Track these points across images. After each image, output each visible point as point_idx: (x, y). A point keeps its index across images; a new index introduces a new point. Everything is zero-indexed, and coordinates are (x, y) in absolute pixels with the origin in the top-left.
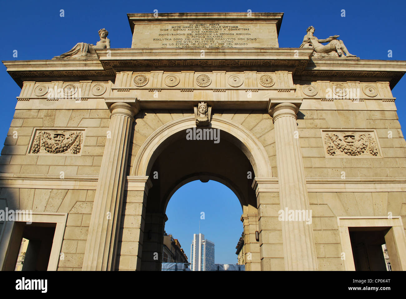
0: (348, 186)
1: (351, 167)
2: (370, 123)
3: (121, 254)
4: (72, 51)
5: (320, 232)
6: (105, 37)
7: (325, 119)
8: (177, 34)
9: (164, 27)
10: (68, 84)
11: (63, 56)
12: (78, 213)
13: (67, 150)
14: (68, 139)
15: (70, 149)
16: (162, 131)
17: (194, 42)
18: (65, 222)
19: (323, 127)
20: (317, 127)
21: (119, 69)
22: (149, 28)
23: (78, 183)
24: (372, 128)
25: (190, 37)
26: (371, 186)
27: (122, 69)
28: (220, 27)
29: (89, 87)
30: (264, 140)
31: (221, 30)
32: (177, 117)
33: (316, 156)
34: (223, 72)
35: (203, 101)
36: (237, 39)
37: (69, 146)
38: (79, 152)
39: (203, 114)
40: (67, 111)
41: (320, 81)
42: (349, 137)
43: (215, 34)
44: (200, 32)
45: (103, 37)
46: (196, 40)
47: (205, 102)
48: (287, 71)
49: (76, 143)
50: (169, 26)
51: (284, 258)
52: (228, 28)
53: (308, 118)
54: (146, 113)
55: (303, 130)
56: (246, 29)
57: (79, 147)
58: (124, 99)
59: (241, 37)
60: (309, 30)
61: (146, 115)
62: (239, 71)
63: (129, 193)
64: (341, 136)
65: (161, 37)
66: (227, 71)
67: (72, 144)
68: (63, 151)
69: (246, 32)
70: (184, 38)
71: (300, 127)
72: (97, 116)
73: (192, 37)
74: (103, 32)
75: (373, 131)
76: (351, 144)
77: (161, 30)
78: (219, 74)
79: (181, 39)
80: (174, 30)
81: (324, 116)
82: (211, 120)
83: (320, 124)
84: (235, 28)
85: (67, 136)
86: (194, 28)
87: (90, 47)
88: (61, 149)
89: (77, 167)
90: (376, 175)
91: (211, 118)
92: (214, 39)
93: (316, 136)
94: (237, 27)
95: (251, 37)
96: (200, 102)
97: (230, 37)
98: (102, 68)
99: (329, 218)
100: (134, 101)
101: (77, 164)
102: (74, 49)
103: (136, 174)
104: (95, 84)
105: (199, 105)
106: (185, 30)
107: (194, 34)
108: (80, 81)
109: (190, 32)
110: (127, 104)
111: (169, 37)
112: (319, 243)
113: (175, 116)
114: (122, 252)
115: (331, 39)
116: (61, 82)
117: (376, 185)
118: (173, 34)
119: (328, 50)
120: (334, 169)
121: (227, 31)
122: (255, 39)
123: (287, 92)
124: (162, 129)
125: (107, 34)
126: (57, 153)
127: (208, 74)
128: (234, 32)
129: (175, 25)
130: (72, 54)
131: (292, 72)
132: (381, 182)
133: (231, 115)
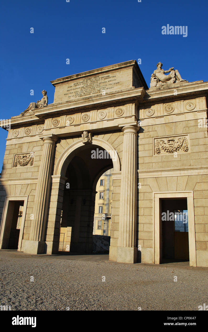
0: (163, 173)
1: (168, 161)
2: (186, 130)
3: (49, 214)
4: (28, 108)
5: (142, 201)
6: (45, 95)
7: (156, 131)
8: (76, 88)
9: (70, 85)
10: (27, 128)
11: (25, 112)
12: (32, 195)
13: (28, 164)
14: (28, 158)
15: (29, 163)
16: (68, 149)
17: (84, 92)
18: (27, 199)
19: (154, 136)
20: (150, 137)
21: (45, 118)
22: (62, 87)
23: (32, 181)
24: (186, 133)
25: (83, 89)
26: (178, 172)
27: (47, 117)
28: (99, 78)
29: (36, 129)
30: (119, 149)
31: (100, 80)
32: (76, 140)
33: (147, 156)
34: (96, 110)
35: (85, 131)
36: (108, 85)
37: (28, 162)
38: (33, 164)
39: (86, 138)
40: (27, 143)
41: (157, 105)
42: (171, 141)
43: (96, 84)
44: (89, 85)
45: (44, 95)
46: (86, 91)
47: (86, 131)
48: (131, 103)
49: (31, 160)
50: (72, 84)
51: (119, 215)
52: (104, 78)
53: (146, 131)
54: (61, 140)
55: (142, 140)
56: (114, 77)
57: (32, 162)
58: (47, 135)
59: (111, 83)
60: (158, 66)
61: (61, 141)
62: (105, 109)
63: (53, 184)
64: (166, 140)
65: (68, 93)
66: (98, 110)
67: (30, 161)
68: (26, 165)
69: (114, 78)
70: (79, 90)
71: (141, 138)
72: (40, 145)
73: (84, 88)
74: (44, 92)
75: (188, 135)
76: (171, 145)
77: (68, 87)
78: (94, 112)
79: (78, 91)
80: (75, 86)
81: (156, 129)
82: (92, 140)
83: (153, 134)
84: (108, 77)
85: (28, 157)
86: (85, 82)
87: (36, 104)
88: (25, 164)
89: (32, 173)
90: (183, 165)
91: (92, 139)
92: (96, 87)
93: (149, 143)
94: (109, 76)
95: (116, 82)
96: (84, 131)
97: (105, 84)
98: (38, 119)
99: (149, 193)
100: (51, 136)
101: (32, 171)
102: (29, 107)
103: (56, 174)
104: (39, 126)
105: (84, 132)
106: (80, 85)
107: (85, 86)
108: (32, 126)
109: (83, 86)
110: (49, 138)
111: (72, 91)
112: (141, 207)
113: (75, 139)
114: (50, 213)
115: (170, 70)
116: (24, 128)
117: (181, 171)
118: (74, 89)
119: (168, 79)
120: (156, 163)
121: (103, 81)
122: (119, 83)
123: (130, 118)
124: (67, 149)
125: (46, 93)
126: (24, 166)
127: (88, 113)
128: (107, 80)
129: (76, 83)
130: (29, 110)
131: (134, 104)
132: (184, 169)
133: (103, 136)
